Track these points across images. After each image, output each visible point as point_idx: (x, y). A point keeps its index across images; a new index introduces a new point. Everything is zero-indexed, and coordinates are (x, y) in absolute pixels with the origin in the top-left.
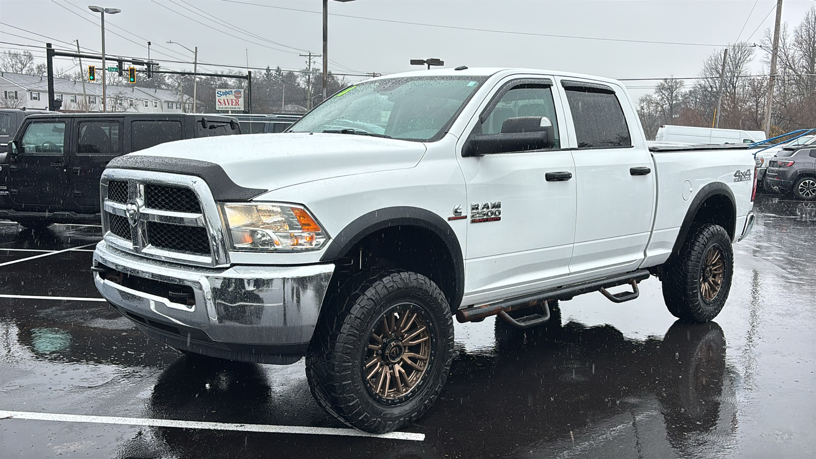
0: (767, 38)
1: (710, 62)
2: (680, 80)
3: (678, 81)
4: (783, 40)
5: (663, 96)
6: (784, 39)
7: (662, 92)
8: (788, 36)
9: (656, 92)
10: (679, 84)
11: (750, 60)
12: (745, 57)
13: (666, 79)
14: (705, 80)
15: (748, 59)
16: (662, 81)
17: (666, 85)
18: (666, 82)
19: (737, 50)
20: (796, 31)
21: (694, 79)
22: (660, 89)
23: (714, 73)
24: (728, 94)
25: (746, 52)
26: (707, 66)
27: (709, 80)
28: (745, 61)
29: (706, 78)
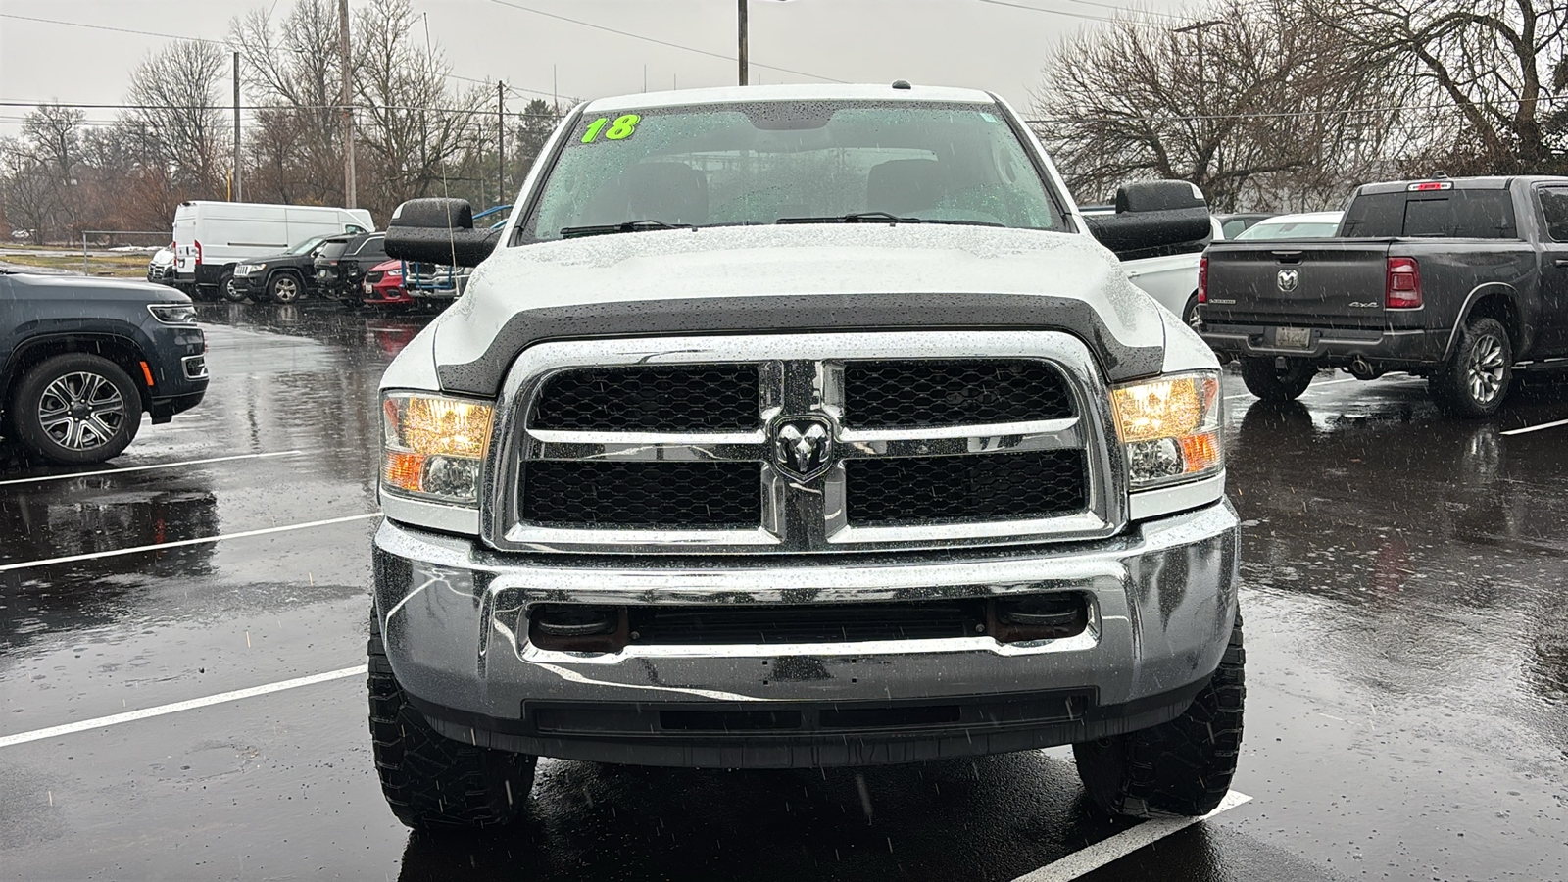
0: (235, 36)
1: (142, 75)
2: (74, 108)
3: (70, 109)
4: (264, 42)
5: (43, 140)
6: (266, 41)
7: (38, 133)
8: (273, 34)
9: (26, 133)
10: (75, 116)
11: (221, 76)
12: (211, 68)
13: (43, 107)
14: (140, 110)
15: (217, 73)
16: (36, 110)
17: (46, 118)
18: (44, 111)
19: (193, 55)
20: (286, 26)
21: (117, 109)
22: (33, 125)
23: (155, 97)
24: (190, 141)
25: (211, 60)
26: (138, 83)
27: (148, 110)
28: (213, 77)
29: (143, 107)
